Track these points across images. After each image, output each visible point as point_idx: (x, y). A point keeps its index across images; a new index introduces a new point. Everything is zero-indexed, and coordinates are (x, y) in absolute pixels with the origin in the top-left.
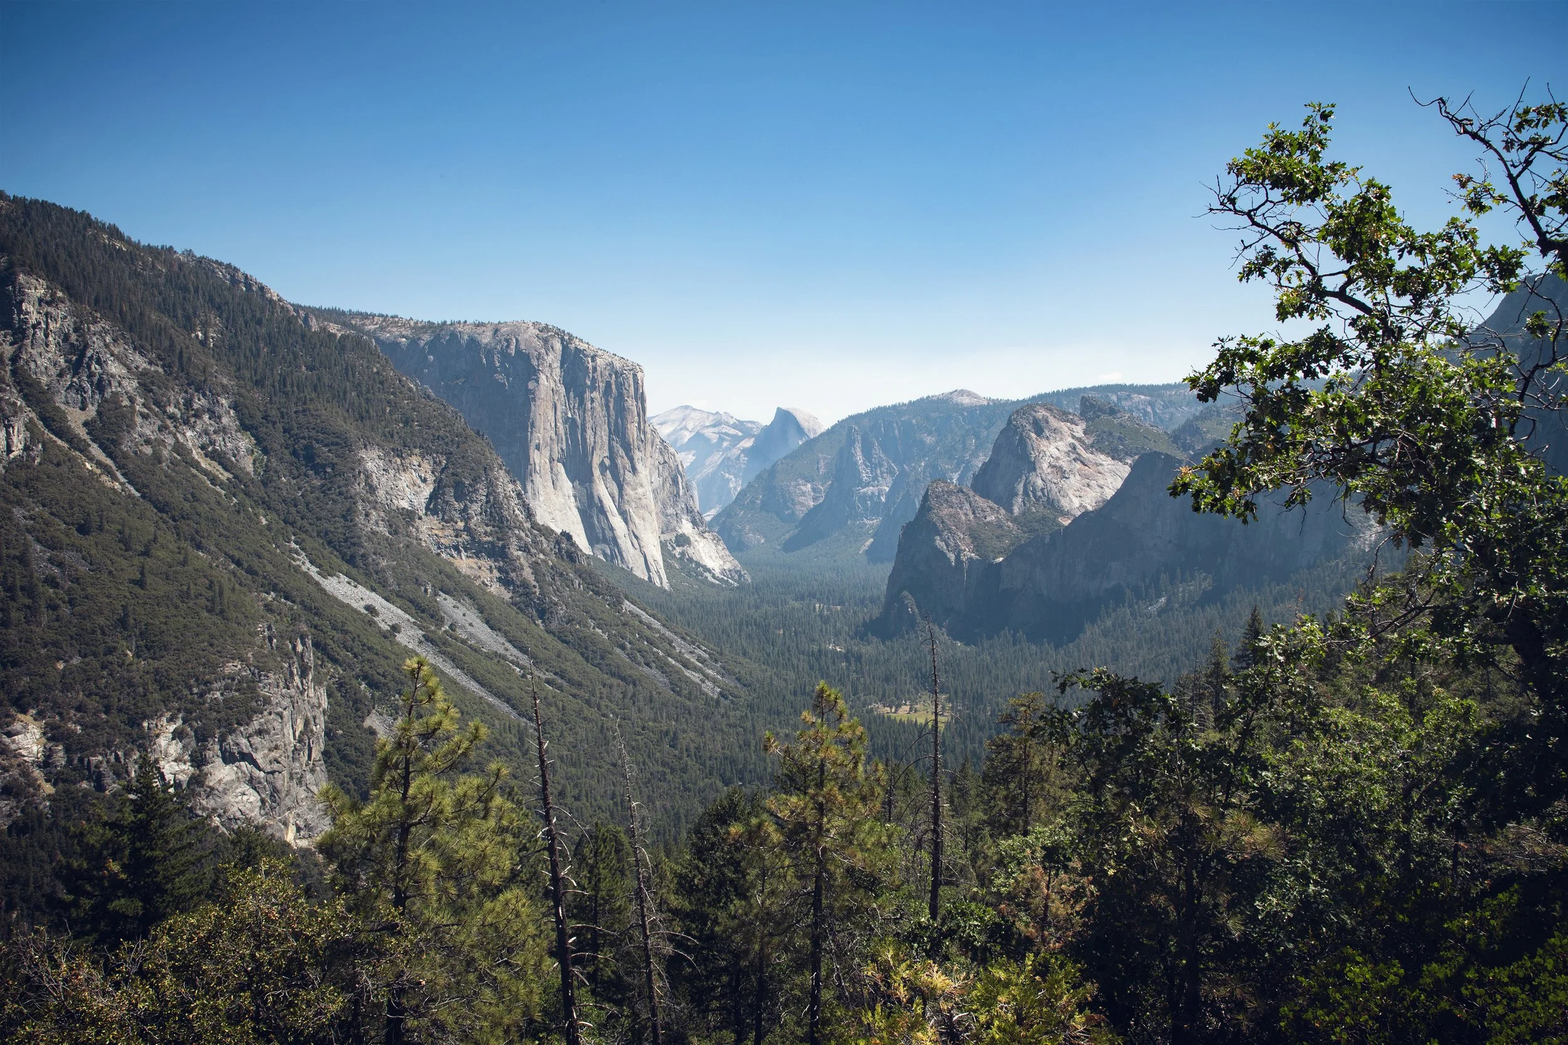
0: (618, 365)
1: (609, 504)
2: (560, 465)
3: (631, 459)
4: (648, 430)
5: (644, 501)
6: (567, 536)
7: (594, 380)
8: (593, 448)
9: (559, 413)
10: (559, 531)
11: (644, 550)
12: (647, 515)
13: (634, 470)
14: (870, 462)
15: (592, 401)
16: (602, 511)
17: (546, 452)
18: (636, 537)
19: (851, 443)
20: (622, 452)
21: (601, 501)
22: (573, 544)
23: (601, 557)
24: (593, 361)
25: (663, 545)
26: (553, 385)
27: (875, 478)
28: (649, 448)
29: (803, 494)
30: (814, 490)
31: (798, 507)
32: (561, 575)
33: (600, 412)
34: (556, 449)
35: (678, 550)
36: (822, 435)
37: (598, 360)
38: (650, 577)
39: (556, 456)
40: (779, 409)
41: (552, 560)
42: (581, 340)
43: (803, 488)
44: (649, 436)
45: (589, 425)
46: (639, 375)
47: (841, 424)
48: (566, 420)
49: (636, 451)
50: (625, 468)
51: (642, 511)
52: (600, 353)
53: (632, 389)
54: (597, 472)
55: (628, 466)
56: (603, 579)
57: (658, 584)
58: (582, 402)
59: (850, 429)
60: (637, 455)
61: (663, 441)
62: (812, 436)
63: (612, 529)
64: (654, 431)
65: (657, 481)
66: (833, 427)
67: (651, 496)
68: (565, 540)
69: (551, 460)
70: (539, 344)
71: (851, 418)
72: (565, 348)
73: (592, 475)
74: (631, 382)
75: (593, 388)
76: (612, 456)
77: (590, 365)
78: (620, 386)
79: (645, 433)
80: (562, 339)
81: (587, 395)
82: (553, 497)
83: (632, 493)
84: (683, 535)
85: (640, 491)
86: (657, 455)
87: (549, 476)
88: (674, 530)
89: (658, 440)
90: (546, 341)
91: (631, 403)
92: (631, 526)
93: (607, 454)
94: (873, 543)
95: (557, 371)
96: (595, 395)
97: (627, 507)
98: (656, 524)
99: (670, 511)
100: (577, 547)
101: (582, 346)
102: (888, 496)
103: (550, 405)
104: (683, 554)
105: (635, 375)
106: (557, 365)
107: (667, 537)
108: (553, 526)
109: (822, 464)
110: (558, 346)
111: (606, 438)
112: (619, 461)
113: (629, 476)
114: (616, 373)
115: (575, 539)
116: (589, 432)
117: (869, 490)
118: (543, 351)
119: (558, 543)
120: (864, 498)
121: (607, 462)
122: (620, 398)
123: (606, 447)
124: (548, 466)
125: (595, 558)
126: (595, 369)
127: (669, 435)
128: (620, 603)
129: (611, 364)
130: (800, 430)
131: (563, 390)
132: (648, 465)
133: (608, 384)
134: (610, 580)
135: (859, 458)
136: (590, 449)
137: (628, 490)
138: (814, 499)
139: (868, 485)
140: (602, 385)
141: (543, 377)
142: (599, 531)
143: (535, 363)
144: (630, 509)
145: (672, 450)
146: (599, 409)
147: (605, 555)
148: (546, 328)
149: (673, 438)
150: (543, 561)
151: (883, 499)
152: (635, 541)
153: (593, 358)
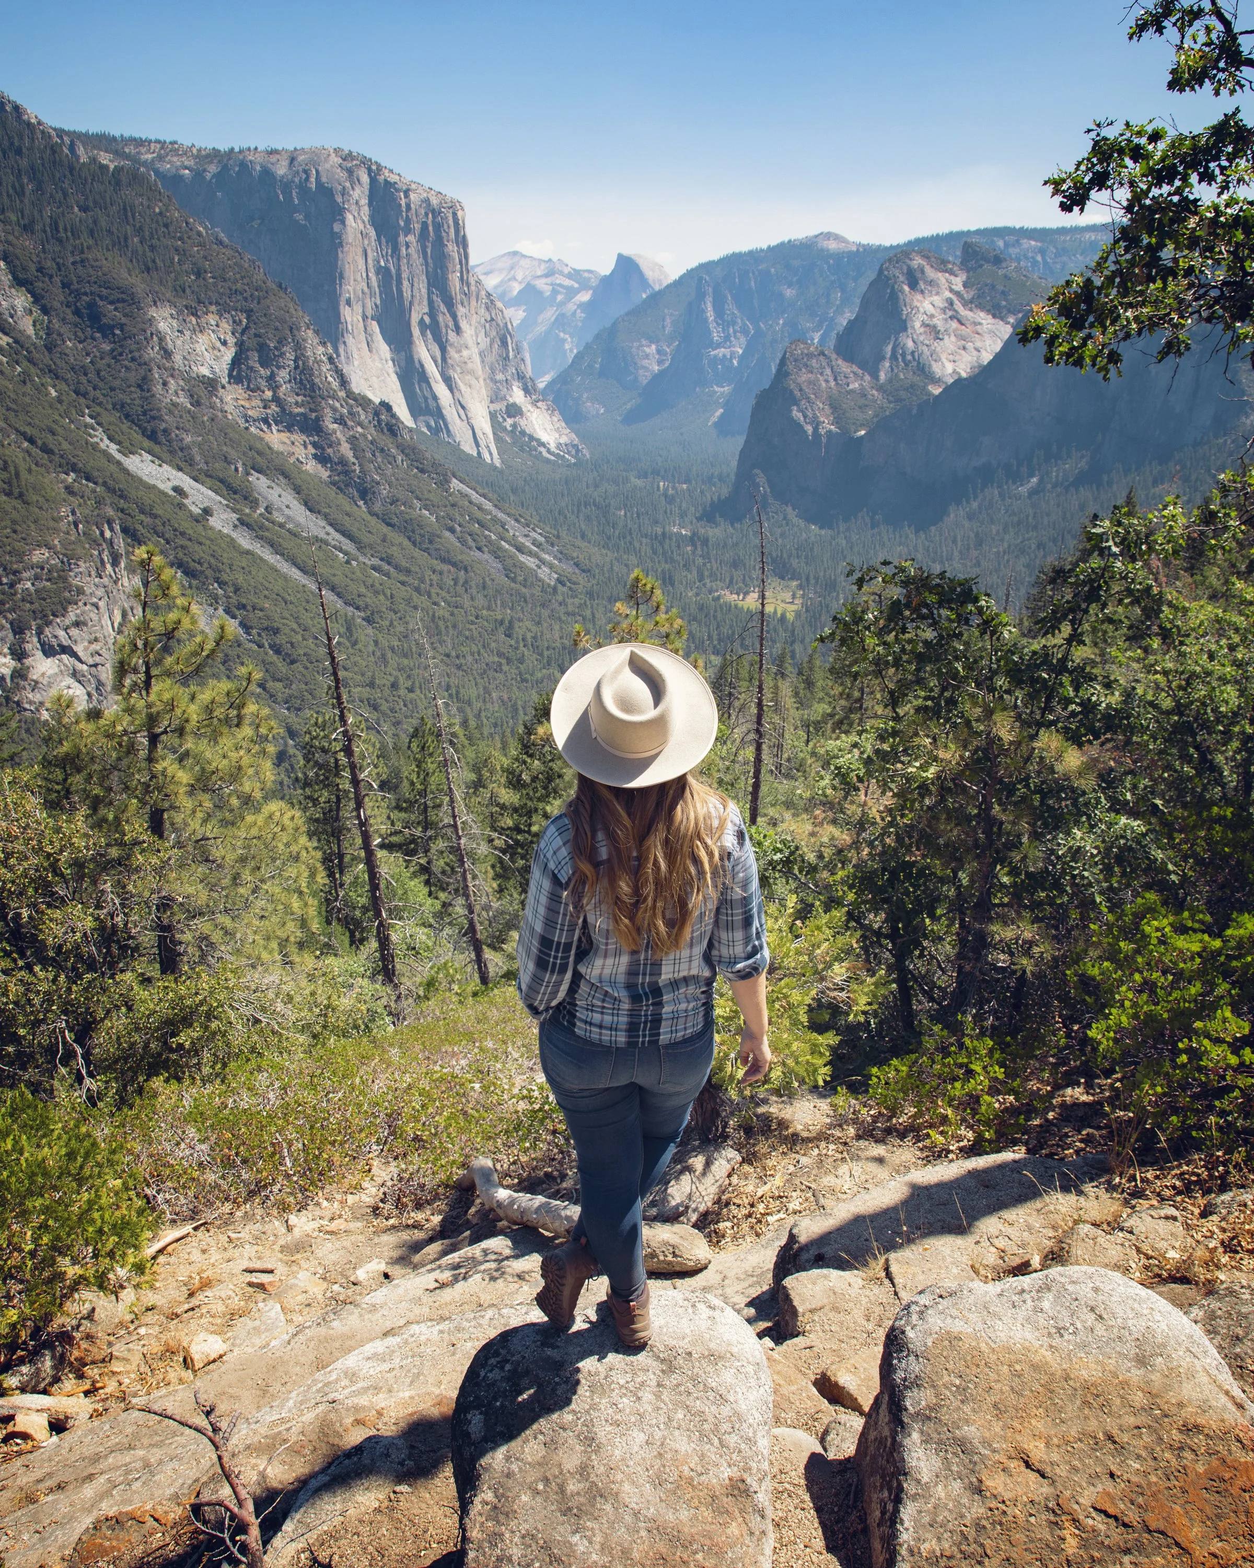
0: (435, 201)
1: (432, 369)
2: (375, 323)
3: (454, 317)
4: (473, 282)
5: (470, 366)
6: (386, 406)
7: (408, 221)
8: (411, 303)
9: (370, 261)
10: (377, 401)
11: (473, 421)
12: (474, 382)
13: (458, 330)
14: (722, 319)
15: (408, 246)
16: (424, 378)
17: (358, 309)
18: (463, 407)
19: (701, 296)
20: (443, 308)
21: (422, 366)
22: (394, 416)
23: (425, 430)
24: (406, 196)
25: (493, 416)
26: (361, 227)
27: (727, 338)
28: (473, 302)
29: (647, 356)
30: (659, 352)
31: (641, 372)
32: (382, 450)
33: (417, 259)
34: (369, 304)
35: (510, 421)
36: (668, 286)
37: (412, 196)
38: (479, 453)
39: (369, 313)
40: (620, 257)
41: (372, 433)
42: (391, 171)
43: (647, 350)
44: (473, 288)
45: (405, 275)
46: (460, 214)
47: (690, 274)
48: (379, 270)
49: (460, 306)
50: (447, 326)
51: (468, 377)
52: (413, 186)
53: (452, 230)
54: (416, 332)
55: (451, 324)
56: (428, 455)
57: (488, 460)
58: (396, 249)
59: (701, 279)
60: (461, 311)
61: (489, 295)
62: (657, 288)
63: (435, 398)
64: (478, 282)
65: (484, 342)
66: (682, 277)
67: (477, 359)
68: (384, 411)
69: (365, 317)
70: (343, 175)
71: (702, 266)
72: (373, 180)
73: (411, 335)
74: (451, 222)
75: (408, 231)
76: (432, 313)
77: (403, 202)
78: (438, 227)
79: (468, 285)
80: (369, 170)
81: (402, 239)
82: (369, 361)
83: (456, 356)
84: (514, 405)
85: (465, 353)
86: (482, 311)
87: (363, 337)
88: (504, 398)
89: (483, 293)
90: (350, 172)
91: (452, 248)
92: (457, 394)
93: (426, 310)
94: (722, 415)
95: (366, 210)
96: (411, 238)
97: (451, 373)
98: (484, 392)
99: (500, 377)
100: (398, 419)
101: (393, 178)
102: (742, 358)
103: (360, 251)
104: (514, 426)
105: (455, 215)
106: (364, 201)
107: (496, 407)
108: (370, 395)
109: (668, 321)
110: (365, 179)
111: (424, 291)
112: (441, 319)
113: (452, 336)
114: (433, 211)
115: (396, 409)
116: (406, 283)
117: (721, 352)
118: (348, 184)
119: (377, 414)
120: (715, 361)
121: (427, 319)
122: (439, 243)
123: (425, 302)
124: (361, 324)
125: (418, 431)
126: (408, 206)
127: (496, 287)
128: (448, 482)
129: (427, 201)
130: (644, 282)
131: (373, 233)
132: (473, 322)
133: (425, 226)
134: (437, 456)
135: (710, 315)
136: (407, 303)
137: (452, 352)
138: (660, 362)
139: (718, 346)
140: (417, 226)
141: (349, 217)
142: (421, 400)
143: (339, 199)
144: (456, 375)
145: (499, 305)
146: (415, 256)
147: (429, 427)
148: (349, 157)
149: (500, 290)
150: (363, 435)
151: (735, 362)
152: (461, 412)
153: (407, 193)
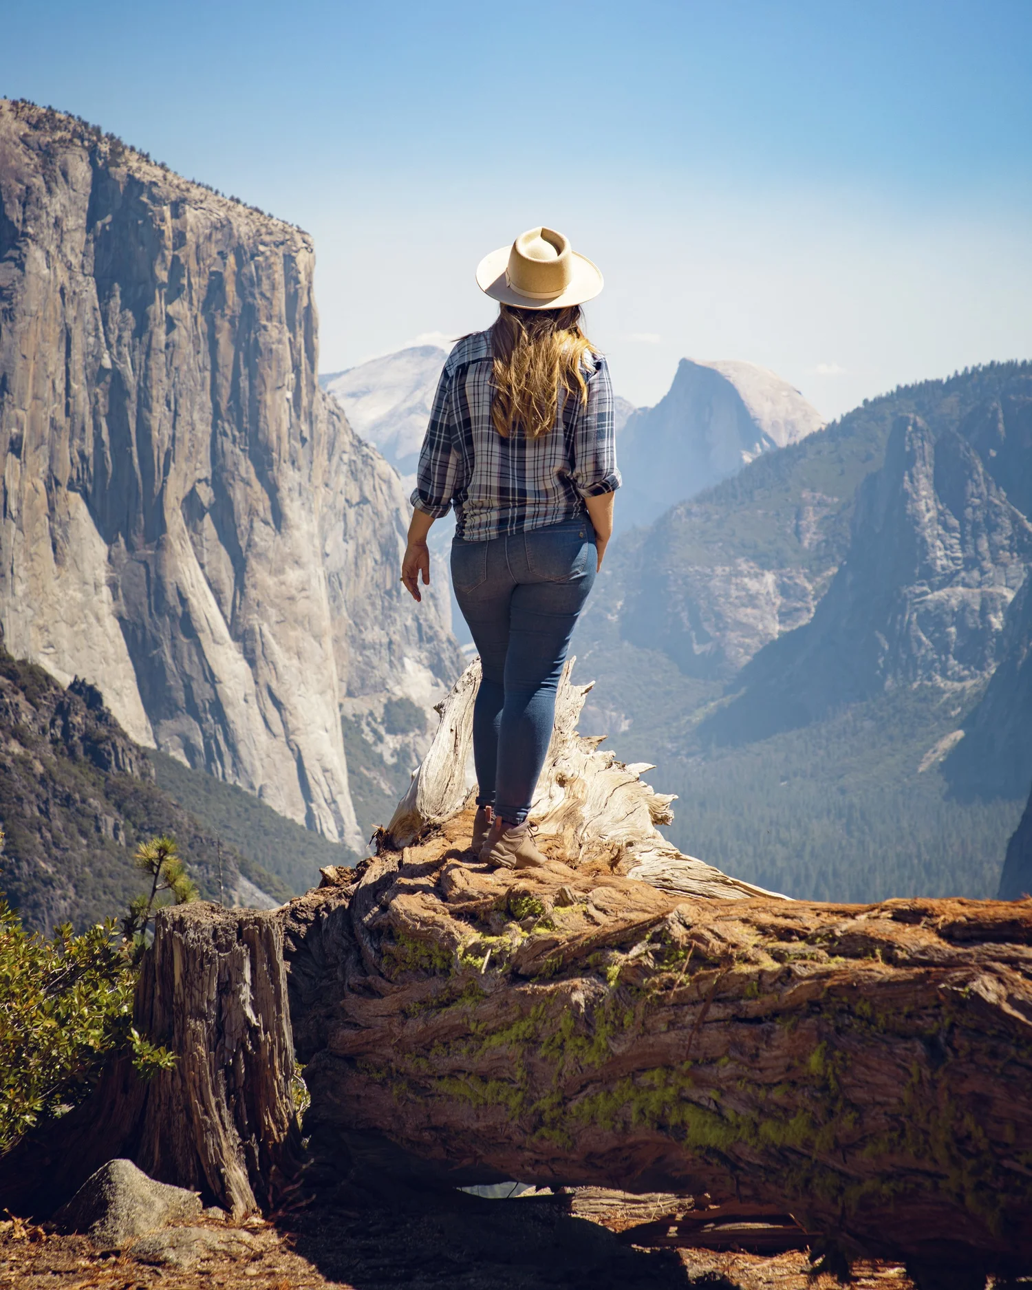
0: (243, 229)
1: (207, 610)
2: (75, 497)
3: (272, 490)
4: (321, 411)
5: (302, 606)
6: (88, 695)
7: (177, 268)
8: (169, 456)
9: (77, 356)
10: (65, 680)
11: (300, 739)
12: (309, 644)
13: (278, 519)
14: (959, 515)
15: (171, 324)
16: (187, 628)
17: (38, 463)
18: (278, 704)
19: (904, 461)
20: (246, 468)
21: (184, 601)
22: (104, 717)
23: (180, 756)
24: (176, 215)
25: (350, 728)
26: (63, 276)
27: (972, 563)
28: (321, 459)
29: (751, 600)
30: (783, 590)
31: (733, 636)
32: (67, 801)
33: (191, 358)
34: (66, 453)
35: (392, 742)
36: (813, 438)
37: (191, 214)
38: (310, 817)
39: (65, 472)
40: (686, 367)
41: (44, 759)
42: (145, 157)
43: (752, 585)
44: (322, 427)
45: (158, 392)
46: (302, 258)
47: (872, 410)
48: (98, 375)
49: (287, 468)
50: (252, 512)
51: (295, 633)
52: (195, 193)
53: (281, 295)
54: (175, 520)
55: (263, 505)
56: (182, 816)
57: (333, 837)
58: (142, 329)
59: (902, 423)
60: (289, 478)
61: (359, 443)
62: (783, 441)
63: (212, 679)
64: (336, 414)
65: (340, 551)
66: (849, 419)
67: (320, 590)
68: (80, 703)
69: (52, 483)
70: (27, 161)
71: (904, 393)
72: (100, 177)
73: (163, 527)
74: (279, 276)
75: (175, 291)
76: (219, 482)
77: (168, 227)
78: (246, 286)
79: (311, 419)
80: (93, 152)
81: (159, 307)
82: (53, 585)
83: (270, 581)
84: (406, 703)
85: (293, 576)
86: (342, 480)
87: (42, 527)
88: (382, 686)
89: (346, 439)
90: (47, 154)
91: (276, 335)
92: (265, 673)
93: (205, 472)
94: (959, 749)
95: (77, 239)
96: (179, 308)
97: (255, 620)
98: (332, 669)
99: (374, 634)
100: (114, 726)
101: (147, 173)
102: (1011, 612)
103: (54, 331)
104: (403, 755)
105: (289, 259)
106: (75, 222)
107: (360, 705)
108: (48, 665)
109: (811, 518)
110: (81, 171)
111: (203, 430)
112: (238, 494)
113: (263, 535)
114: (239, 251)
115: (110, 702)
116: (159, 411)
117: (954, 595)
118: (38, 181)
119: (62, 710)
120: (934, 620)
121: (206, 495)
122: (248, 319)
123: (205, 455)
124: (42, 499)
125: (160, 757)
126: (180, 238)
127: (377, 427)
128: (230, 885)
129: (224, 226)
130: (748, 426)
131: (89, 290)
132: (318, 504)
133: (216, 284)
134: (200, 819)
135: (926, 504)
136: (159, 456)
137: (259, 573)
138: (785, 615)
139: (949, 579)
140: (199, 283)
141: (36, 255)
142: (174, 682)
143: (15, 214)
144: (265, 627)
145: (383, 467)
146: (188, 348)
147: (190, 750)
148: (49, 120)
149: (387, 433)
150: (24, 763)
151: (997, 622)
152: (273, 714)
153: (177, 208)
